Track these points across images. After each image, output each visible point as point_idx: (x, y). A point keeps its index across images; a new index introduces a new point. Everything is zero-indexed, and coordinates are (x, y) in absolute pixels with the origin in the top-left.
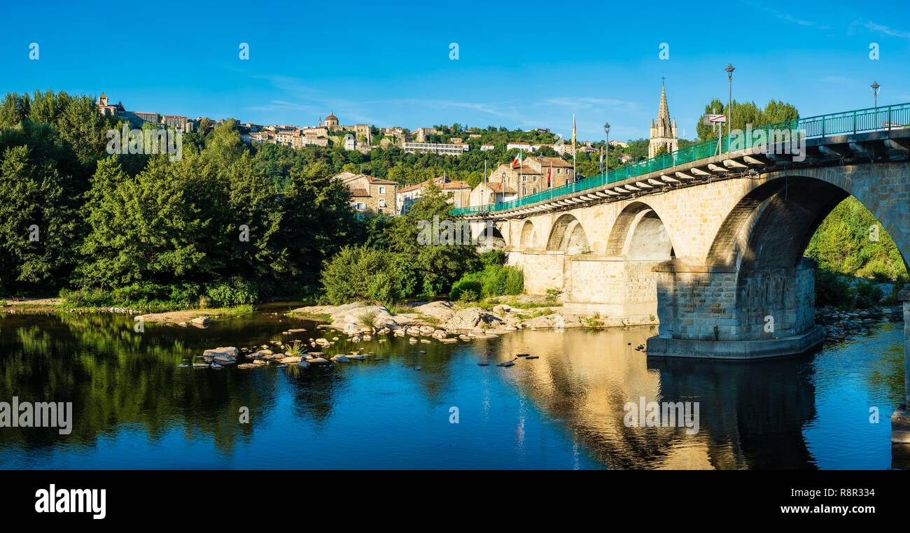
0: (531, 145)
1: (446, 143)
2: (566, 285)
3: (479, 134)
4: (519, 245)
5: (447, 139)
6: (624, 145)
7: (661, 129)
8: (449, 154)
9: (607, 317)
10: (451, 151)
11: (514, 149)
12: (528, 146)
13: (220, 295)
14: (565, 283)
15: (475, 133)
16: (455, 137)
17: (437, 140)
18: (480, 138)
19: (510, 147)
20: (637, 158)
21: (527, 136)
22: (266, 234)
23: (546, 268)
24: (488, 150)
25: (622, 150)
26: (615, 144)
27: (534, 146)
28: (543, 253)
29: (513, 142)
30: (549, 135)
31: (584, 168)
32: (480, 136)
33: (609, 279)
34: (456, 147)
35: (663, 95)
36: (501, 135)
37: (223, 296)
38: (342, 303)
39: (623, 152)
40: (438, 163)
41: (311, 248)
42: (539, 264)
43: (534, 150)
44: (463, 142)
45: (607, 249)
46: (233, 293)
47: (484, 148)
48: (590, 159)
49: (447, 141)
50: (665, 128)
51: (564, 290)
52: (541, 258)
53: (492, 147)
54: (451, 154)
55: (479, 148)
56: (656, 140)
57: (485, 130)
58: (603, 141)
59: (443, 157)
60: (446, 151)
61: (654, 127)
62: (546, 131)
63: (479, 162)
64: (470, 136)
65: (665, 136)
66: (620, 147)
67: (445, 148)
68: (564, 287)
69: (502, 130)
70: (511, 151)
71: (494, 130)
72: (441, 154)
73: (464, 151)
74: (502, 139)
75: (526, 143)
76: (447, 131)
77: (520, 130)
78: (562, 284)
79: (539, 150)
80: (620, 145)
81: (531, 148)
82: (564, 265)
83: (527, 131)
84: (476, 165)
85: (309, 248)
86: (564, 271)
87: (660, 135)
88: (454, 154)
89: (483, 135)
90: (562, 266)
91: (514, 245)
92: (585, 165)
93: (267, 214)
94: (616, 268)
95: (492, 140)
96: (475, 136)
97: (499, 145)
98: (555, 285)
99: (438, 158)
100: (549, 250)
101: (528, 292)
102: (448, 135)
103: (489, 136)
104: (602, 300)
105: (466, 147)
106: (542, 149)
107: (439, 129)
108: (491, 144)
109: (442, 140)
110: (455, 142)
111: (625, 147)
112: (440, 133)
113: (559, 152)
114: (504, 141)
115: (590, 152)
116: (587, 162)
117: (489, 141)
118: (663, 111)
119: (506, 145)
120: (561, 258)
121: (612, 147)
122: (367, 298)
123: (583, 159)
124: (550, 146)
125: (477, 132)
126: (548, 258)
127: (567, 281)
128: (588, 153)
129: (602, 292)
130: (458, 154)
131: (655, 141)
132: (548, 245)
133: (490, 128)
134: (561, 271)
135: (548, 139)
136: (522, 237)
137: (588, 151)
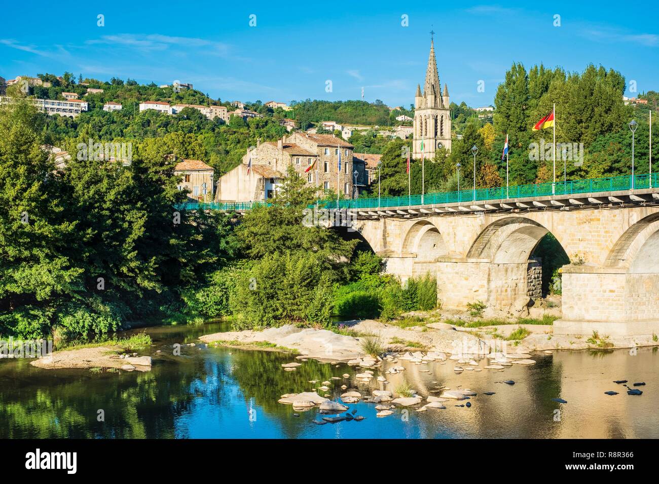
0: (171, 106)
1: (56, 99)
2: (491, 298)
3: (99, 88)
4: (401, 249)
5: (57, 93)
6: (286, 108)
7: (430, 98)
8: (62, 114)
9: (608, 337)
10: (64, 110)
11: (150, 110)
12: (168, 106)
13: (78, 323)
14: (489, 296)
15: (94, 87)
16: (68, 91)
17: (44, 94)
18: (102, 94)
19: (143, 107)
20: (303, 124)
21: (164, 94)
22: (129, 240)
23: (466, 279)
24: (115, 111)
25: (284, 113)
26: (274, 106)
27: (174, 107)
28: (463, 261)
29: (146, 100)
30: (192, 92)
31: (241, 137)
32: (102, 91)
33: (608, 294)
34: (72, 105)
35: (432, 55)
36: (130, 90)
37: (81, 324)
38: (269, 325)
39: (285, 116)
40: (48, 126)
41: (167, 255)
42: (457, 273)
43: (174, 112)
44: (79, 98)
45: (606, 259)
46: (93, 320)
47: (107, 107)
48: (248, 126)
49: (57, 96)
50: (435, 97)
51: (488, 305)
52: (460, 267)
53: (119, 107)
54: (64, 114)
55: (101, 108)
56: (425, 111)
57: (107, 83)
58: (259, 102)
59: (55, 118)
60: (58, 110)
61: (420, 95)
62: (188, 87)
63: (103, 126)
64: (89, 90)
65: (435, 108)
66: (280, 110)
67: (56, 106)
68: (488, 300)
69: (131, 83)
70: (145, 113)
71: (119, 83)
72: (51, 114)
73: (82, 111)
74: (131, 96)
75: (163, 103)
76: (56, 83)
77: (154, 85)
78: (486, 297)
79: (181, 113)
80: (281, 108)
81: (171, 108)
82: (489, 275)
83: (162, 87)
84: (100, 131)
85: (164, 255)
86: (489, 281)
87: (429, 105)
88: (68, 115)
89: (105, 89)
90: (486, 276)
91: (392, 249)
92: (242, 134)
93: (122, 213)
94: (615, 282)
95: (118, 96)
96: (95, 91)
97: (129, 103)
98: (477, 298)
99: (48, 120)
100: (469, 257)
101: (443, 307)
102: (57, 88)
103: (113, 91)
104: (598, 318)
105: (84, 105)
106: (185, 111)
107: (46, 79)
108: (118, 103)
109: (51, 94)
110: (69, 98)
111: (286, 110)
112: (47, 85)
113: (208, 115)
114: (134, 100)
115: (247, 117)
116: (244, 130)
117: (114, 98)
118: (432, 75)
119: (137, 105)
120: (485, 267)
121: (271, 110)
122: (300, 319)
123: (239, 126)
124: (197, 107)
125: (97, 85)
126: (469, 267)
127: (492, 294)
128: (245, 118)
129: (598, 308)
130: (74, 115)
131: (423, 113)
132: (470, 252)
133: (114, 80)
134: (485, 282)
135: (191, 98)
136: (405, 240)
137: (245, 115)
